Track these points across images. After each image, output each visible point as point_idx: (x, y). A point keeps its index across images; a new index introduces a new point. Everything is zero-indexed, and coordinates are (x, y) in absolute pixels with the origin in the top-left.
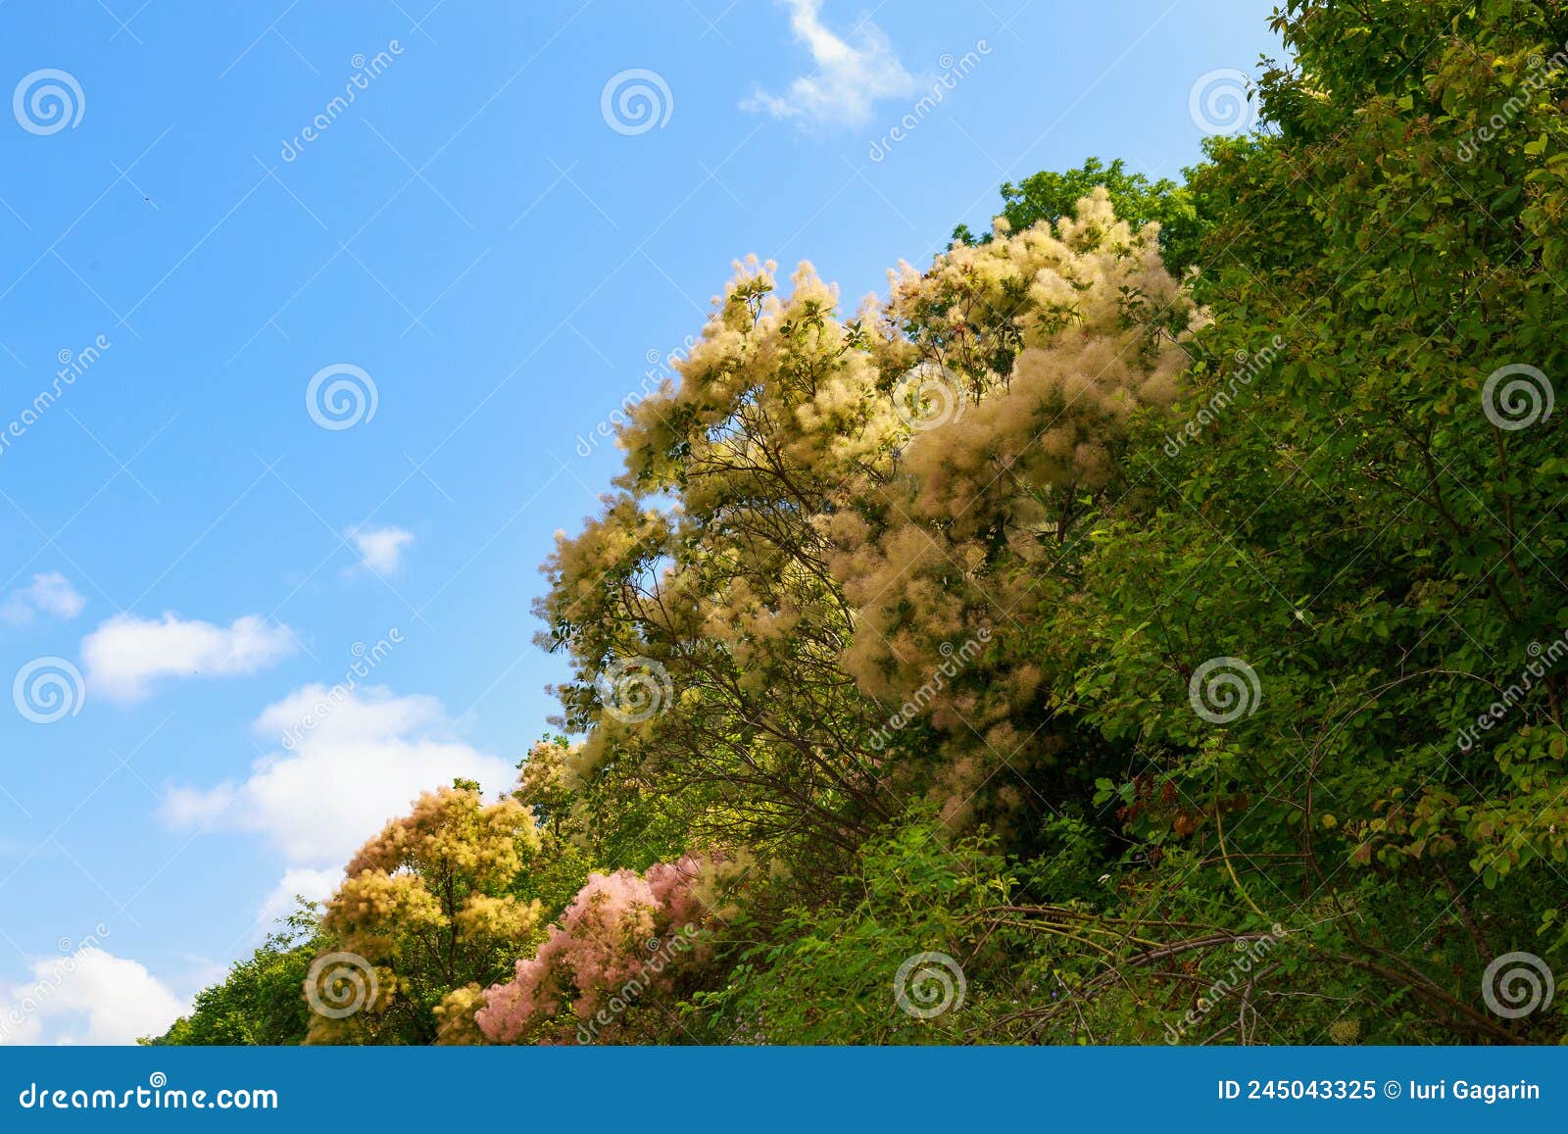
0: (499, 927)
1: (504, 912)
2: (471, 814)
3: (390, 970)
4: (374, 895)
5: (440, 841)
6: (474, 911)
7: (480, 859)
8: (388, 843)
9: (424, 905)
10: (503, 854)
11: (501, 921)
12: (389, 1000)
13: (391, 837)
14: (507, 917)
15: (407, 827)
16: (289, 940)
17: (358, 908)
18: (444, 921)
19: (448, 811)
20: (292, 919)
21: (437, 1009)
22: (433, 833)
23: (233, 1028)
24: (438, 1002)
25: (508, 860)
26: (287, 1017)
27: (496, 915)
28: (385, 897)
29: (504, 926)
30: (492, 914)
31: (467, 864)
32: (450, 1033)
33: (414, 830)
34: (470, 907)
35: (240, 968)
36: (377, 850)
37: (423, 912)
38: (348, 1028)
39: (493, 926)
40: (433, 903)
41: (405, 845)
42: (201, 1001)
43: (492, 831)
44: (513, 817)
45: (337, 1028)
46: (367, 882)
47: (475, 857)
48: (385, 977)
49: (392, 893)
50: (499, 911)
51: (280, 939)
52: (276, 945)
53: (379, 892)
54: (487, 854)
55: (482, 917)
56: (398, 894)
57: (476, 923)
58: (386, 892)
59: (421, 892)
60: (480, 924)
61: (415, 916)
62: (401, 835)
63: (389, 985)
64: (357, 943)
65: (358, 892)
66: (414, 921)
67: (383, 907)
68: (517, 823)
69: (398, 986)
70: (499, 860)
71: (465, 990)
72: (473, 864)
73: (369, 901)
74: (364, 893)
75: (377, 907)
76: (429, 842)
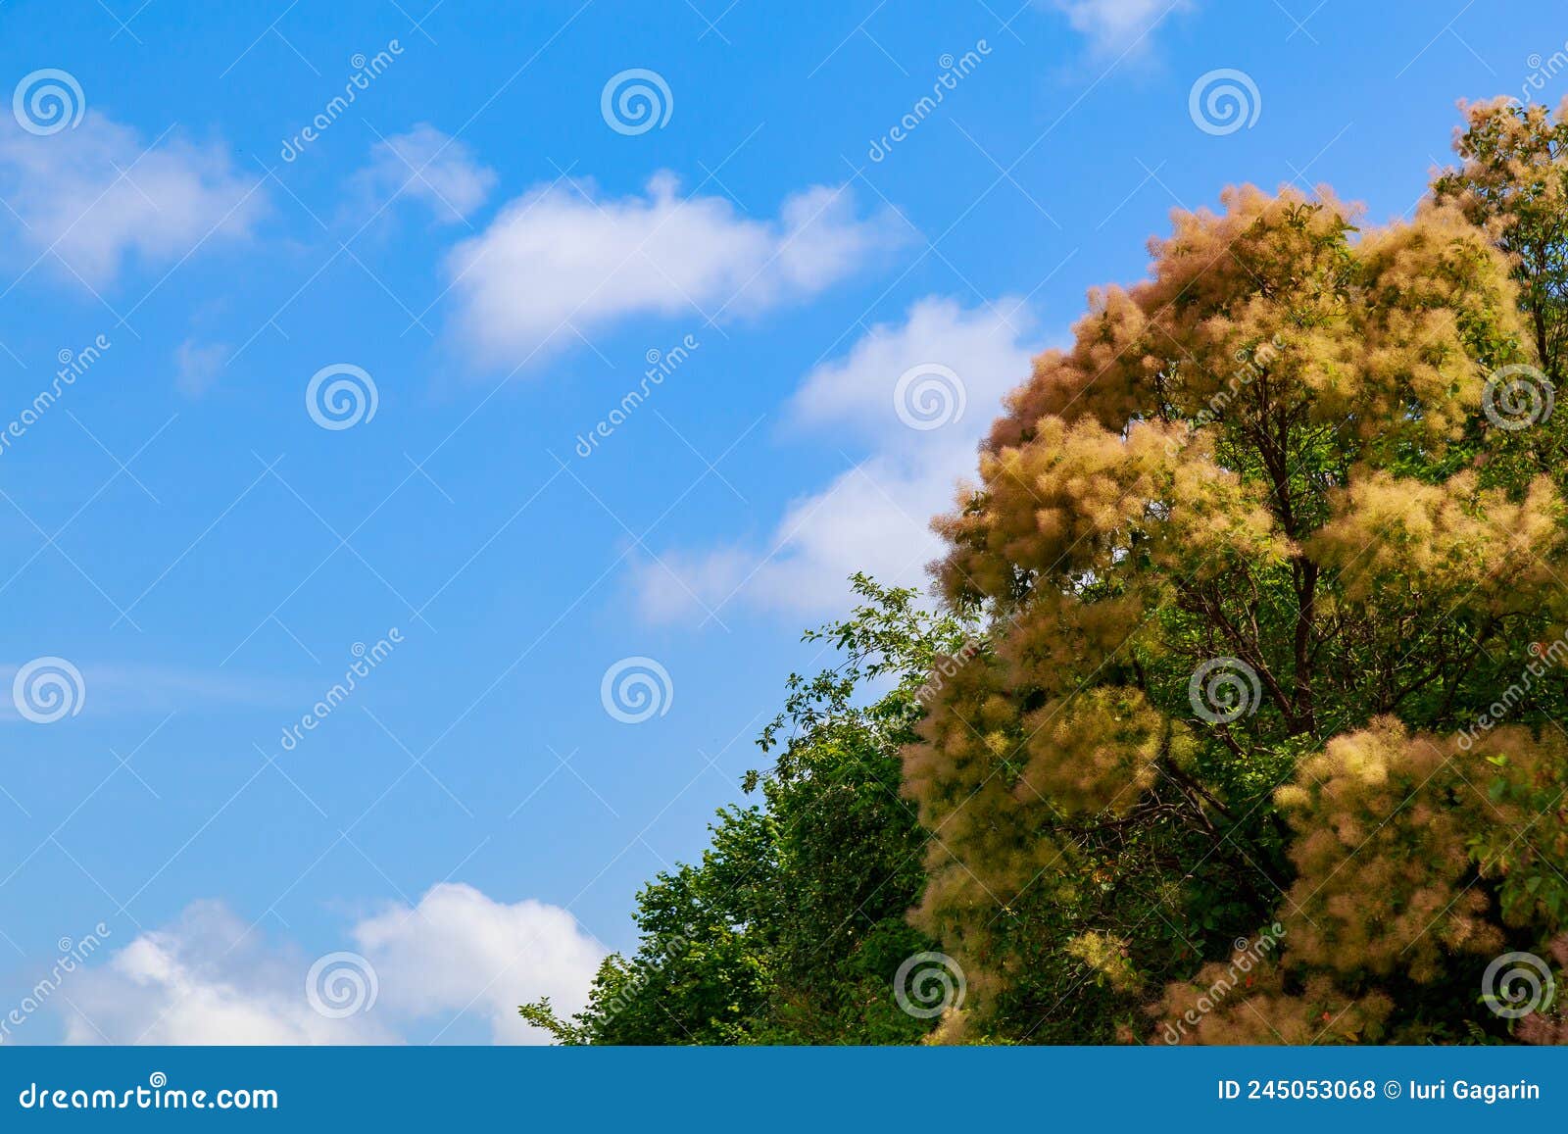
0: (1440, 558)
1: (1451, 515)
2: (1326, 254)
3: (1140, 696)
4: (1075, 485)
5: (1249, 326)
6: (1363, 519)
7: (1367, 375)
8: (1098, 351)
9: (1223, 507)
10: (1432, 357)
11: (1446, 541)
12: (1144, 776)
13: (1106, 336)
14: (1465, 530)
15: (1150, 304)
16: (846, 689)
17: (1034, 526)
18: (1280, 550)
19: (1263, 246)
20: (847, 632)
21: (1286, 794)
22: (1227, 314)
23: (728, 963)
24: (1287, 774)
25: (1446, 374)
26: (858, 880)
27: (1429, 526)
28: (1107, 486)
29: (1455, 554)
30: (1418, 521)
31: (1330, 389)
32: (1331, 860)
33: (1170, 308)
34: (1351, 507)
35: (732, 824)
36: (1069, 376)
37: (1220, 522)
38: (1036, 867)
39: (1425, 556)
40: (1246, 497)
41: (1147, 350)
42: (651, 905)
43: (1392, 298)
44: (1449, 255)
45: (1005, 865)
46: (1052, 453)
47: (1351, 369)
48: (1128, 716)
49: (1126, 478)
50: (1436, 516)
51: (823, 687)
52: (813, 703)
53: (1090, 478)
54: (1383, 358)
55: (1391, 532)
56: (1146, 478)
57: (1371, 553)
58: (1110, 473)
59: (1209, 471)
60: (1386, 552)
61: (1197, 537)
62: (1134, 325)
63: (1142, 735)
64: (1042, 625)
65: (1031, 482)
66: (1198, 550)
67: (1104, 516)
68: (1459, 275)
69: (1167, 738)
70: (1423, 373)
71: (1362, 736)
72: (1346, 389)
73: (1064, 502)
74: (1047, 482)
75: (1088, 517)
76: (1218, 337)
